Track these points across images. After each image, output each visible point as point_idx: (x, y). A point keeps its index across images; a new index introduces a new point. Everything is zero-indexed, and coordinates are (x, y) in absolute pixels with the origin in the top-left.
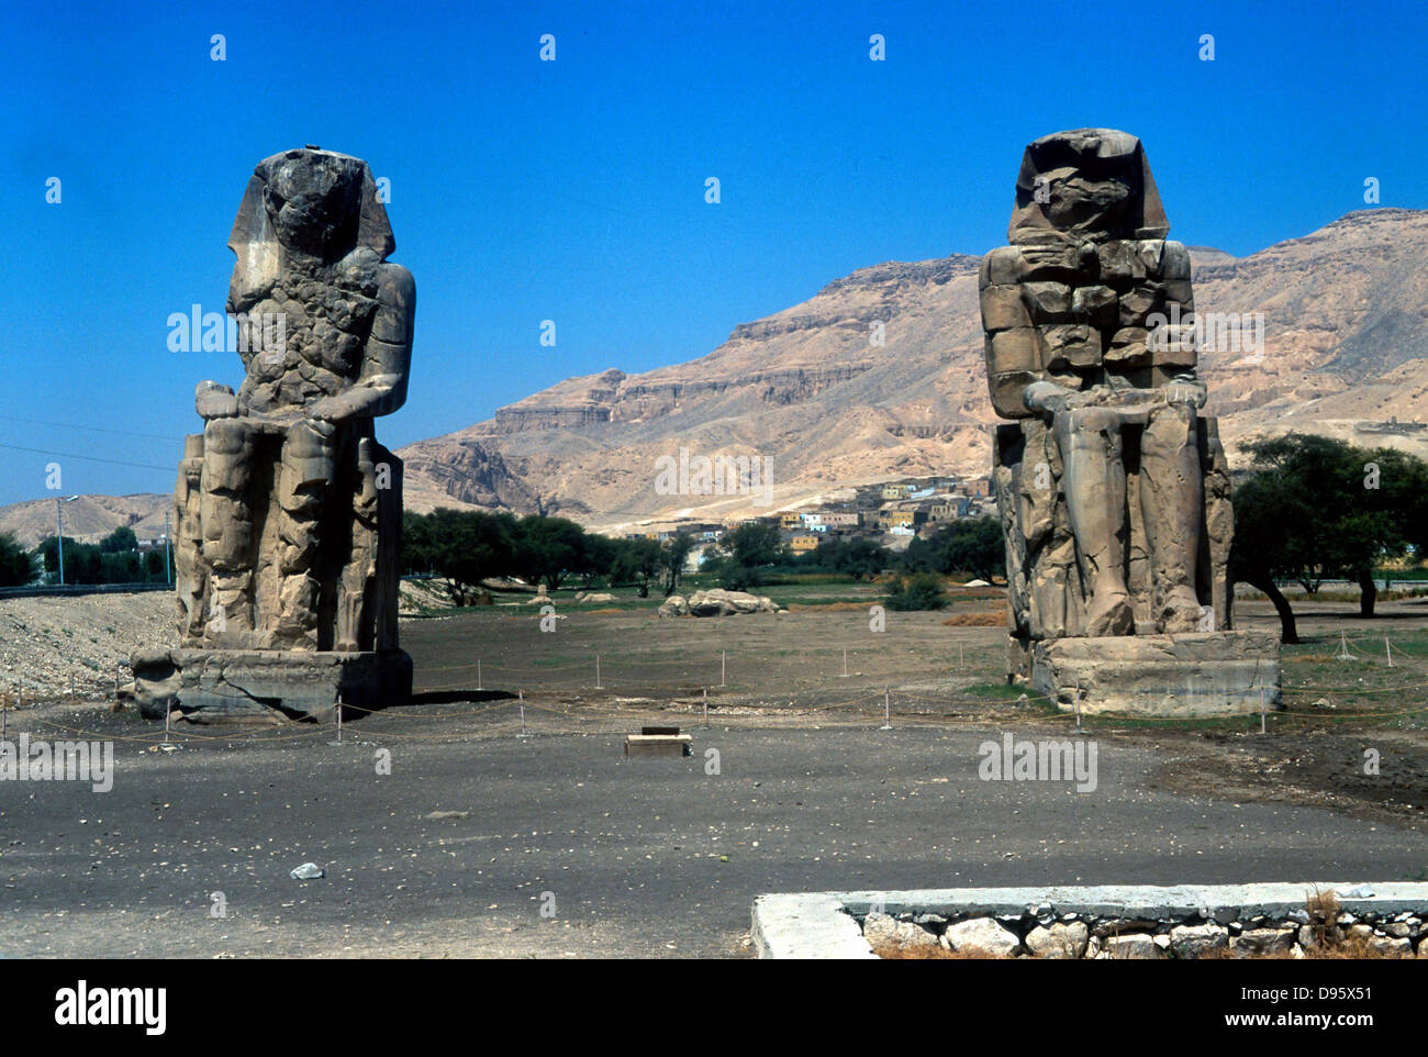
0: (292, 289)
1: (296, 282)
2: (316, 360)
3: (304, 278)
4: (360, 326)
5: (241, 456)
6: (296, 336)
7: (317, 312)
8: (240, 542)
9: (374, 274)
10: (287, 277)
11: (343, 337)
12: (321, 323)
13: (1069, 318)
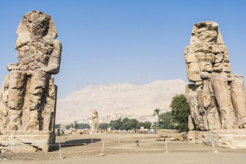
0: (32, 43)
1: (34, 42)
2: (38, 60)
3: (36, 41)
4: (49, 53)
5: (21, 80)
6: (34, 54)
7: (39, 49)
8: (19, 102)
9: (53, 42)
10: (32, 40)
11: (45, 55)
12: (40, 52)
13: (206, 60)
